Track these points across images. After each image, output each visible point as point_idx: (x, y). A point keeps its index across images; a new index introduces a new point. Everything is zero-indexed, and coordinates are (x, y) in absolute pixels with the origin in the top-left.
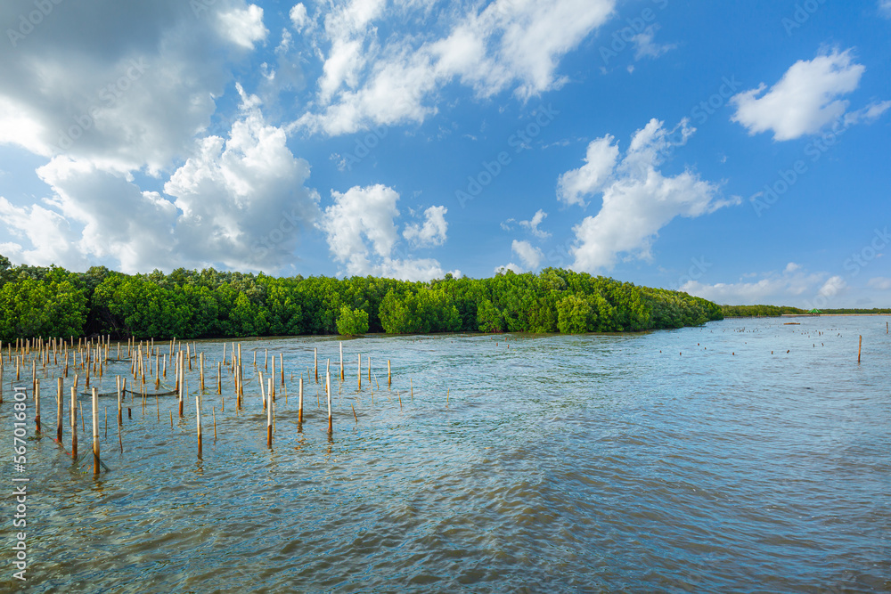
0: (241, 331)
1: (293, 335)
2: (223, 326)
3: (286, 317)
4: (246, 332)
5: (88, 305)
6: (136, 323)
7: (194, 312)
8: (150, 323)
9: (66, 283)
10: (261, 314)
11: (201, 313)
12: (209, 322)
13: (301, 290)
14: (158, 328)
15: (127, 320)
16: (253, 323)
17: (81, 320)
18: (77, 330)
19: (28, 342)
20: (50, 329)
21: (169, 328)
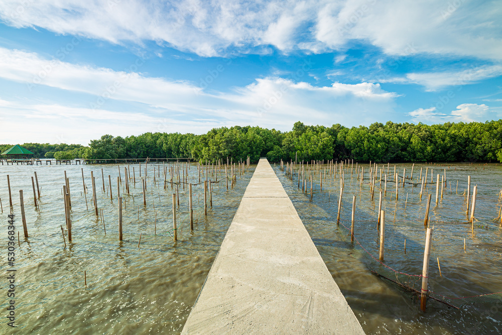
0: (414, 158)
1: (450, 162)
2: (404, 155)
3: (445, 150)
4: (418, 159)
5: (334, 143)
6: (357, 153)
7: (387, 146)
8: (365, 153)
9: (325, 133)
10: (429, 148)
11: (391, 147)
12: (395, 153)
13: (453, 132)
14: (369, 156)
15: (353, 151)
16: (423, 153)
17: (333, 151)
18: (331, 156)
19: (314, 161)
20: (320, 156)
21: (374, 156)
